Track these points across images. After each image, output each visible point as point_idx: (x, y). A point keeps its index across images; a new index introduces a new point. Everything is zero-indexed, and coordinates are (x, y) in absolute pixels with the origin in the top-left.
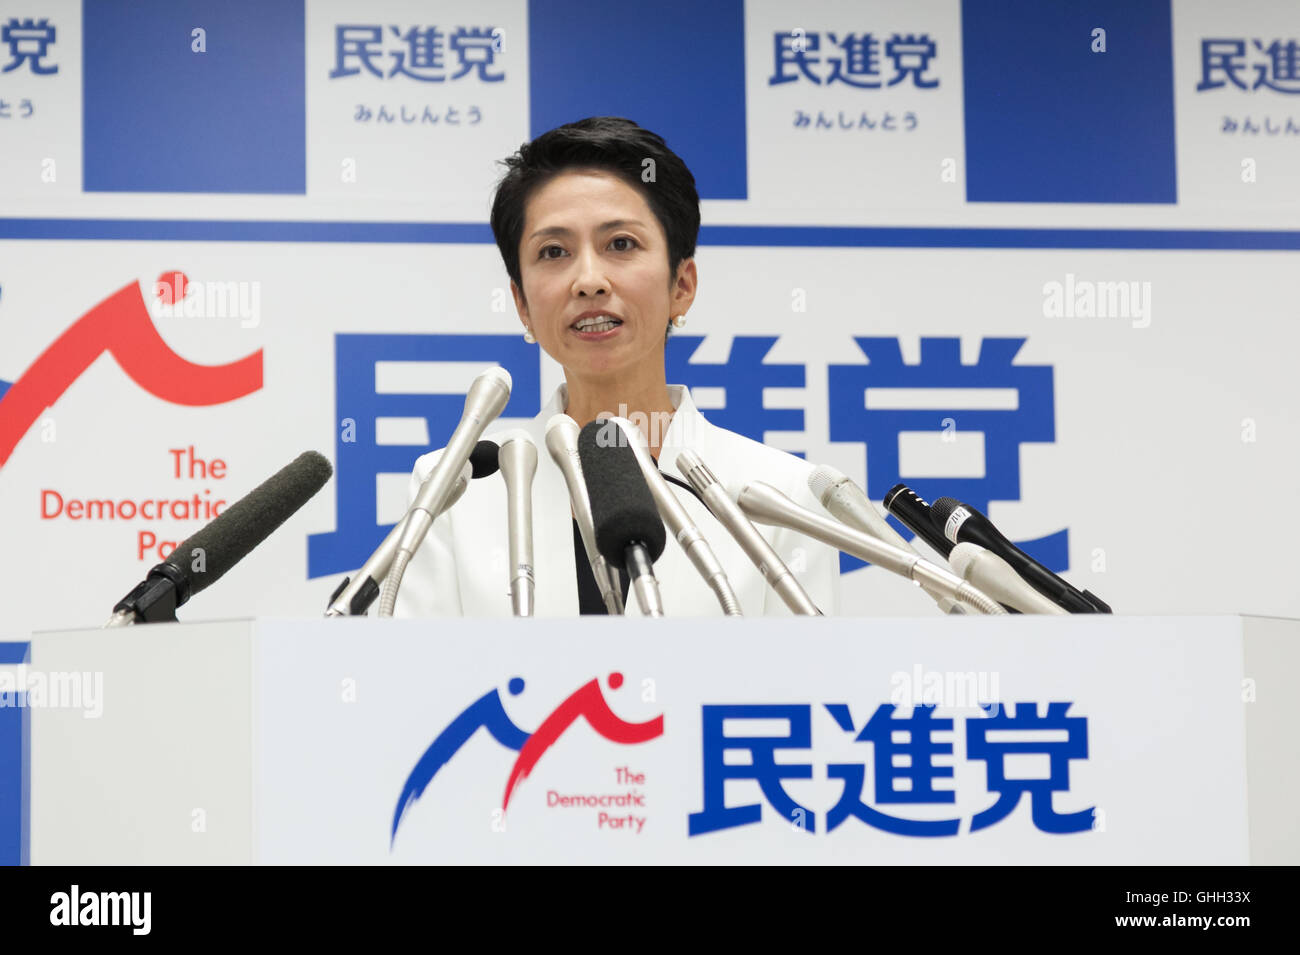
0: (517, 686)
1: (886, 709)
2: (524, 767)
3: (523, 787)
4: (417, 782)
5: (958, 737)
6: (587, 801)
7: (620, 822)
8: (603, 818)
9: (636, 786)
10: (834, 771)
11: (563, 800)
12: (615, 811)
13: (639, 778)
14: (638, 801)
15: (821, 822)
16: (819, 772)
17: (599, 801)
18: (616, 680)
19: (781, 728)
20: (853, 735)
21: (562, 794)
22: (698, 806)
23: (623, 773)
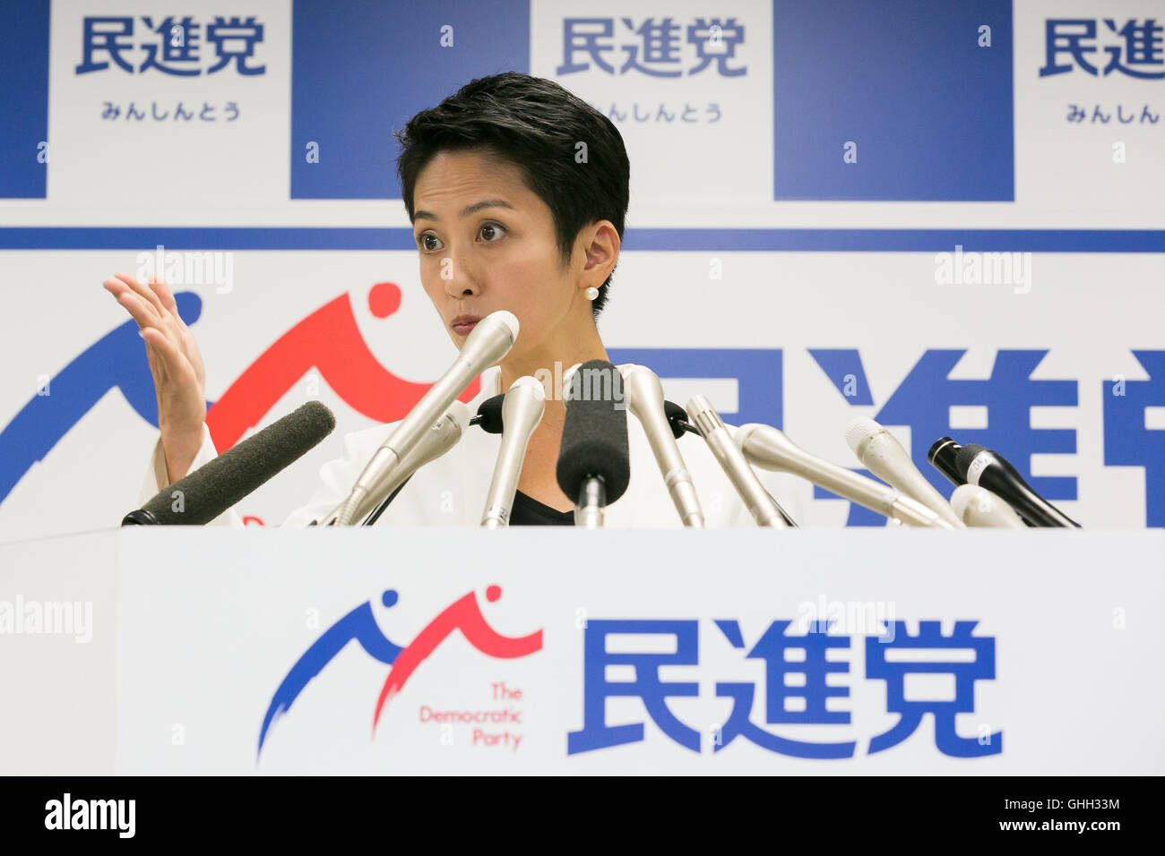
0: (390, 598)
1: (779, 626)
2: (396, 681)
3: (396, 702)
4: (286, 695)
5: (856, 656)
6: (461, 717)
7: (495, 740)
8: (477, 735)
9: (513, 701)
10: (723, 689)
11: (436, 716)
12: (490, 728)
13: (516, 695)
14: (514, 717)
15: (707, 742)
16: (707, 690)
17: (474, 717)
18: (494, 593)
19: (667, 643)
20: (743, 652)
21: (435, 709)
22: (578, 724)
23: (499, 688)
